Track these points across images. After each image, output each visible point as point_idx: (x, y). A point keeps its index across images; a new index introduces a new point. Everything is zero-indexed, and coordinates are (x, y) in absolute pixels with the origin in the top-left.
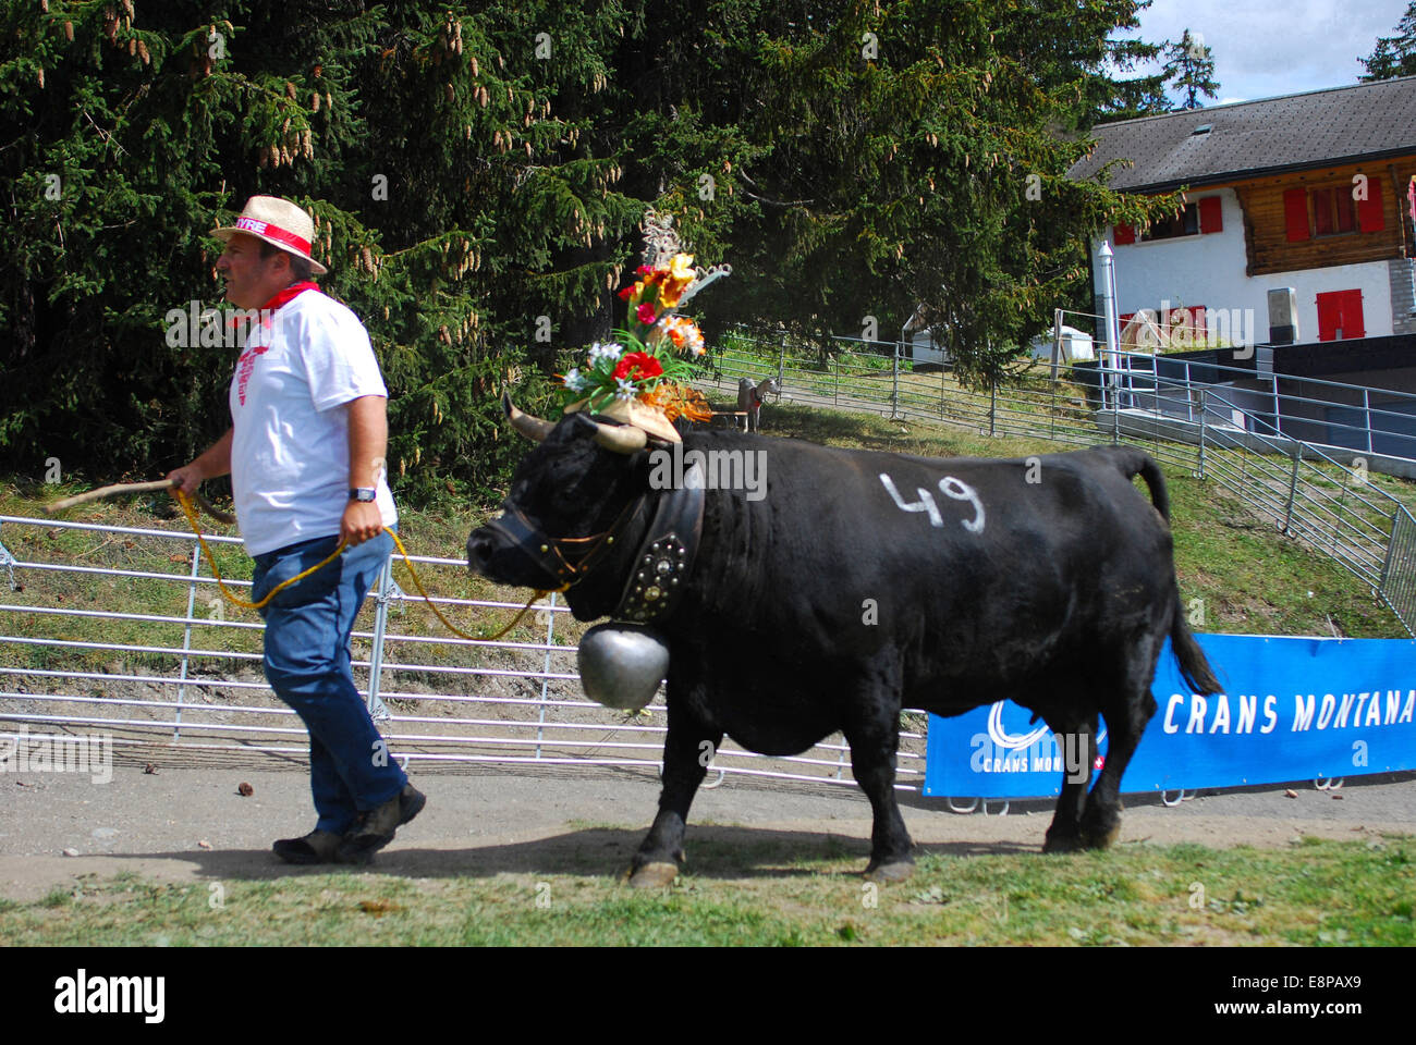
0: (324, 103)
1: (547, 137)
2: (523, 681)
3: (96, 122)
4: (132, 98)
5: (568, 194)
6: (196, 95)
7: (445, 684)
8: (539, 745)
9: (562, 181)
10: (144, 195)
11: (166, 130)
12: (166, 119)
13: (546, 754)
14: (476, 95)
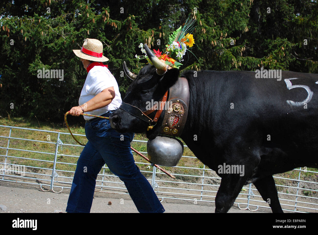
0: (162, 35)
1: (227, 42)
2: (210, 180)
3: (106, 43)
4: (116, 37)
5: (231, 55)
6: (128, 34)
7: (187, 180)
8: (201, 196)
9: (230, 52)
10: (117, 59)
11: (121, 43)
12: (121, 41)
13: (203, 199)
14: (202, 30)
